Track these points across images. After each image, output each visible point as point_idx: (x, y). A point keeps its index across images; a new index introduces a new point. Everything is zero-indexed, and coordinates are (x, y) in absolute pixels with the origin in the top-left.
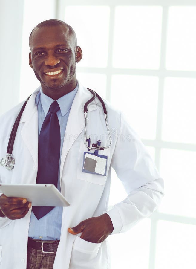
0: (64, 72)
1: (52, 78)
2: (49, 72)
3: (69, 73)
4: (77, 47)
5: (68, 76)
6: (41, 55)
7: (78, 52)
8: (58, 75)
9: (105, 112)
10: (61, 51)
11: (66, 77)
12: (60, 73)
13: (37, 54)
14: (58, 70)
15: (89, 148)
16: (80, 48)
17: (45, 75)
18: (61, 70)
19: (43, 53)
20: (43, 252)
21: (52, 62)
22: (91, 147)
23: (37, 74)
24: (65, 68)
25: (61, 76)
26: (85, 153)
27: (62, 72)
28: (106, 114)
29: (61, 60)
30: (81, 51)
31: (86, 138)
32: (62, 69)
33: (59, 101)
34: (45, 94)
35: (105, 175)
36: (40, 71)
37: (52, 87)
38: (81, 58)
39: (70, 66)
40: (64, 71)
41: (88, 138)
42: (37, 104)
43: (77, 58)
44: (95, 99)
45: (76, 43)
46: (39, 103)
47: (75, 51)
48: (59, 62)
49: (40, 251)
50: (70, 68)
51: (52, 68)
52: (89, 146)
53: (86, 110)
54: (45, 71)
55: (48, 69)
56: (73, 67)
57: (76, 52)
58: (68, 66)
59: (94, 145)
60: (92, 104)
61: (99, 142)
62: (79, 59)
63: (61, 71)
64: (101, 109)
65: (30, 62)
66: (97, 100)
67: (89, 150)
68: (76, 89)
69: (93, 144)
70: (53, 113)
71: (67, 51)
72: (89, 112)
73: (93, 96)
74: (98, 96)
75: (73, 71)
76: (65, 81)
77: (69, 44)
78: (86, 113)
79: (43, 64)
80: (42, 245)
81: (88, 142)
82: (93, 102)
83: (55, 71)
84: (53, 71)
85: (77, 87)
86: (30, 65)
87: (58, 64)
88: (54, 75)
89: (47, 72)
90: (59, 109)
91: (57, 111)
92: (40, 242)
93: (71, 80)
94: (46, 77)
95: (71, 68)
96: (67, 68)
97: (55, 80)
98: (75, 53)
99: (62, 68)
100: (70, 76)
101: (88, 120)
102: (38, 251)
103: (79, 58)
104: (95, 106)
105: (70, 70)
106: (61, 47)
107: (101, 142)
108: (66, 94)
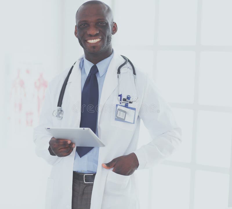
1: (92, 45)
2: (90, 40)
3: (106, 41)
4: (114, 22)
6: (85, 26)
7: (114, 26)
8: (97, 43)
9: (134, 73)
10: (100, 24)
11: (104, 45)
13: (81, 26)
14: (97, 39)
15: (121, 102)
16: (115, 23)
18: (100, 38)
19: (86, 25)
20: (85, 182)
21: (93, 32)
22: (122, 101)
23: (80, 42)
24: (103, 38)
25: (100, 44)
26: (117, 105)
28: (135, 75)
29: (100, 31)
30: (116, 26)
31: (119, 93)
32: (101, 38)
33: (98, 65)
34: (87, 59)
36: (82, 39)
38: (116, 31)
40: (102, 40)
41: (120, 94)
43: (113, 31)
44: (127, 63)
45: (113, 20)
46: (83, 67)
47: (111, 25)
48: (98, 32)
50: (107, 37)
51: (93, 36)
52: (121, 100)
53: (119, 72)
55: (89, 38)
58: (105, 36)
59: (124, 100)
60: (124, 67)
61: (129, 97)
63: (99, 40)
65: (76, 33)
66: (128, 64)
67: (120, 103)
68: (112, 55)
70: (93, 74)
71: (105, 24)
72: (121, 74)
73: (125, 61)
74: (129, 61)
75: (109, 40)
76: (103, 48)
77: (107, 19)
78: (119, 74)
79: (85, 33)
80: (84, 177)
81: (120, 97)
82: (125, 65)
84: (93, 39)
85: (112, 54)
86: (75, 35)
87: (97, 34)
88: (94, 42)
89: (88, 40)
90: (98, 71)
91: (96, 73)
92: (82, 174)
93: (107, 47)
94: (87, 44)
96: (105, 38)
97: (94, 47)
98: (112, 27)
102: (81, 182)
103: (115, 31)
104: (127, 69)
106: (100, 21)
107: (130, 97)
108: (104, 59)
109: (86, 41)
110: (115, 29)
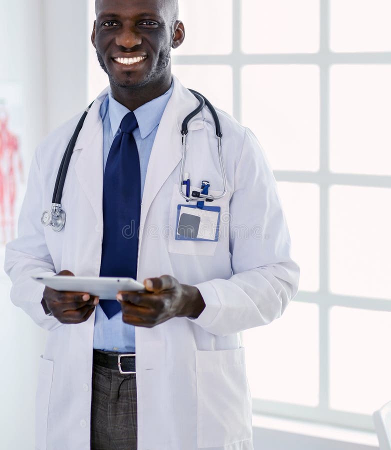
0: (146, 61)
1: (125, 69)
2: (121, 57)
3: (155, 63)
4: (177, 22)
5: (154, 69)
6: (112, 27)
7: (178, 30)
8: (135, 64)
9: (219, 133)
10: (147, 24)
12: (141, 61)
13: (104, 25)
14: (136, 56)
15: (188, 199)
16: (182, 24)
17: (113, 63)
18: (143, 56)
19: (115, 24)
20: (122, 372)
21: (128, 41)
22: (191, 197)
24: (149, 54)
26: (179, 207)
27: (144, 60)
28: (219, 138)
29: (144, 39)
30: (183, 30)
31: (183, 178)
32: (145, 56)
34: (115, 99)
35: (216, 240)
36: (106, 54)
37: (122, 84)
38: (181, 42)
39: (159, 52)
40: (148, 59)
42: (103, 117)
43: (175, 40)
45: (175, 15)
46: (107, 115)
47: (171, 28)
48: (140, 43)
49: (116, 371)
50: (158, 55)
51: (127, 51)
52: (188, 195)
53: (184, 130)
54: (114, 56)
55: (119, 53)
56: (165, 54)
57: (173, 30)
58: (155, 51)
59: (196, 194)
60: (197, 119)
62: (177, 43)
63: (142, 58)
64: (212, 129)
68: (169, 91)
69: (193, 192)
70: (126, 133)
71: (156, 26)
72: (190, 133)
74: (207, 103)
75: (163, 61)
76: (147, 76)
77: (162, 14)
78: (184, 135)
79: (112, 42)
80: (119, 361)
83: (132, 57)
84: (128, 57)
87: (137, 46)
88: (129, 64)
89: (117, 57)
90: (137, 126)
91: (133, 130)
92: (115, 355)
93: (159, 76)
94: (115, 65)
95: (161, 55)
96: (154, 55)
97: (129, 73)
98: (172, 32)
99: (145, 54)
100: (157, 70)
101: (187, 147)
102: (113, 371)
103: (178, 41)
104: (202, 122)
105: (157, 59)
106: (147, 18)
108: (151, 100)
109: (112, 60)
110: (179, 36)
